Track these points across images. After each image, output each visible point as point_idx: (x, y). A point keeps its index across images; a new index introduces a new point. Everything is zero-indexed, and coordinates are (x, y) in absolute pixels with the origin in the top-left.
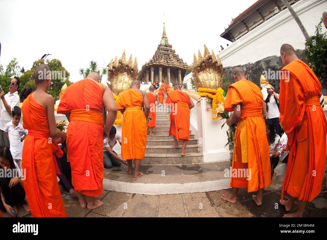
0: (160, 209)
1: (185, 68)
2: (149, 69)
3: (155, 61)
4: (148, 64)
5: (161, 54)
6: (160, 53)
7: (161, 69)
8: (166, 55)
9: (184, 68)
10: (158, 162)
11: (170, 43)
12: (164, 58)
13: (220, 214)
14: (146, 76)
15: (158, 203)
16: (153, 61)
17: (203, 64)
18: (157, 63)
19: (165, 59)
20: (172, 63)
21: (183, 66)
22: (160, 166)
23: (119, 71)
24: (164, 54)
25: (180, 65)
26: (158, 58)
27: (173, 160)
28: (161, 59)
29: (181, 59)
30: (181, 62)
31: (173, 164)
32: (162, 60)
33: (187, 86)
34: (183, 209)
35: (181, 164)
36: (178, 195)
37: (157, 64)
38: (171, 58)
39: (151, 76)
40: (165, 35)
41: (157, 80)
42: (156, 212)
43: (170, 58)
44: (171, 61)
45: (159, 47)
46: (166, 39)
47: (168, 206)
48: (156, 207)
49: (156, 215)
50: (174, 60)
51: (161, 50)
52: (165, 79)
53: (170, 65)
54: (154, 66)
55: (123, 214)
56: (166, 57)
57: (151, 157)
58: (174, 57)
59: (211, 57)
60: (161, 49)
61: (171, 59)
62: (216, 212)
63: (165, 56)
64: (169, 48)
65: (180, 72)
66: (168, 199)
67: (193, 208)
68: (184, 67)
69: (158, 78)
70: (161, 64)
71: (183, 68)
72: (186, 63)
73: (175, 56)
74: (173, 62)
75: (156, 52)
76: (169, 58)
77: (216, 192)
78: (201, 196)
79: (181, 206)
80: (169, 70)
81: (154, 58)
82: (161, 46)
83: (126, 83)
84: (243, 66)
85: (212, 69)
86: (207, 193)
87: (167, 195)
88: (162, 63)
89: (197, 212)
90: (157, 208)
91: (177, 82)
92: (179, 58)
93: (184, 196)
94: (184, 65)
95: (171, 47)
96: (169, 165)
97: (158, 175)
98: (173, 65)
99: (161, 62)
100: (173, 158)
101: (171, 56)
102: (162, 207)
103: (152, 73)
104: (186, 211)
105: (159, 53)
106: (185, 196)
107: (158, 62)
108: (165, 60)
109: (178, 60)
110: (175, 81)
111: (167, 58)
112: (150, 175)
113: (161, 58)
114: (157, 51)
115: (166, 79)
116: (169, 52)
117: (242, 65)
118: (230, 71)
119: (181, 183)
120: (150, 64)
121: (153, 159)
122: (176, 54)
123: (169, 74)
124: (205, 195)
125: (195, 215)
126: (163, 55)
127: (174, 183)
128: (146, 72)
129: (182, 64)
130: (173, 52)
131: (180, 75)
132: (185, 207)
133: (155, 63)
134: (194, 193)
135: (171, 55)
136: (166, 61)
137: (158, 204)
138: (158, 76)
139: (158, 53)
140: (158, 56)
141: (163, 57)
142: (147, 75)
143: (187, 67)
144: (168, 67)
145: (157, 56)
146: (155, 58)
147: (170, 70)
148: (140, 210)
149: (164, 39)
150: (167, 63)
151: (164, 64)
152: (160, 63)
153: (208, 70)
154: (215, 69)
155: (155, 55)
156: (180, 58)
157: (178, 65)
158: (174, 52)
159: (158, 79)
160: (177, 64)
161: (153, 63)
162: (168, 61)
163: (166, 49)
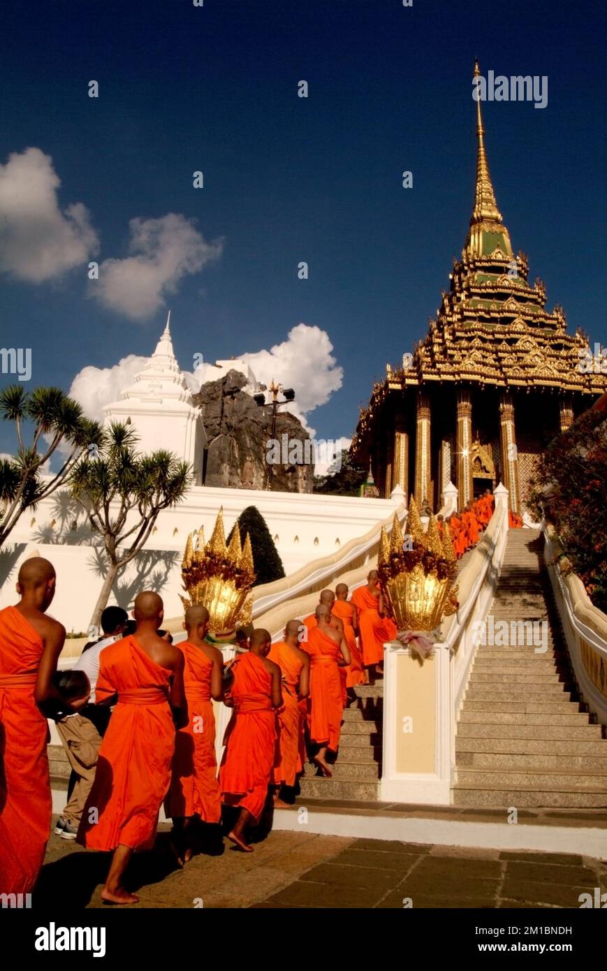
1: (594, 391)
3: (434, 365)
8: (494, 320)
9: (586, 391)
12: (484, 340)
16: (424, 366)
18: (447, 373)
19: (488, 345)
20: (524, 366)
24: (482, 319)
25: (567, 377)
26: (447, 342)
28: (467, 349)
30: (571, 358)
32: (469, 357)
37: (444, 377)
38: (516, 340)
39: (418, 441)
43: (513, 336)
44: (519, 355)
45: (457, 279)
53: (510, 382)
54: (429, 389)
56: (493, 334)
60: (468, 290)
63: (489, 327)
65: (565, 412)
70: (464, 376)
71: (581, 388)
73: (542, 325)
74: (527, 358)
76: (511, 342)
80: (506, 408)
82: (467, 272)
88: (468, 372)
95: (520, 270)
98: (526, 379)
99: (464, 365)
101: (519, 327)
105: (456, 317)
107: (448, 366)
108: (487, 351)
109: (559, 347)
111: (499, 341)
113: (464, 343)
120: (408, 382)
126: (478, 323)
129: (577, 369)
133: (435, 374)
135: (521, 323)
136: (490, 359)
140: (453, 334)
141: (478, 333)
144: (503, 391)
147: (511, 408)
149: (484, 226)
150: (493, 373)
151: (483, 379)
152: (459, 372)
157: (557, 373)
158: (538, 297)
160: (546, 373)
161: (427, 377)
162: (500, 355)
163: (493, 288)
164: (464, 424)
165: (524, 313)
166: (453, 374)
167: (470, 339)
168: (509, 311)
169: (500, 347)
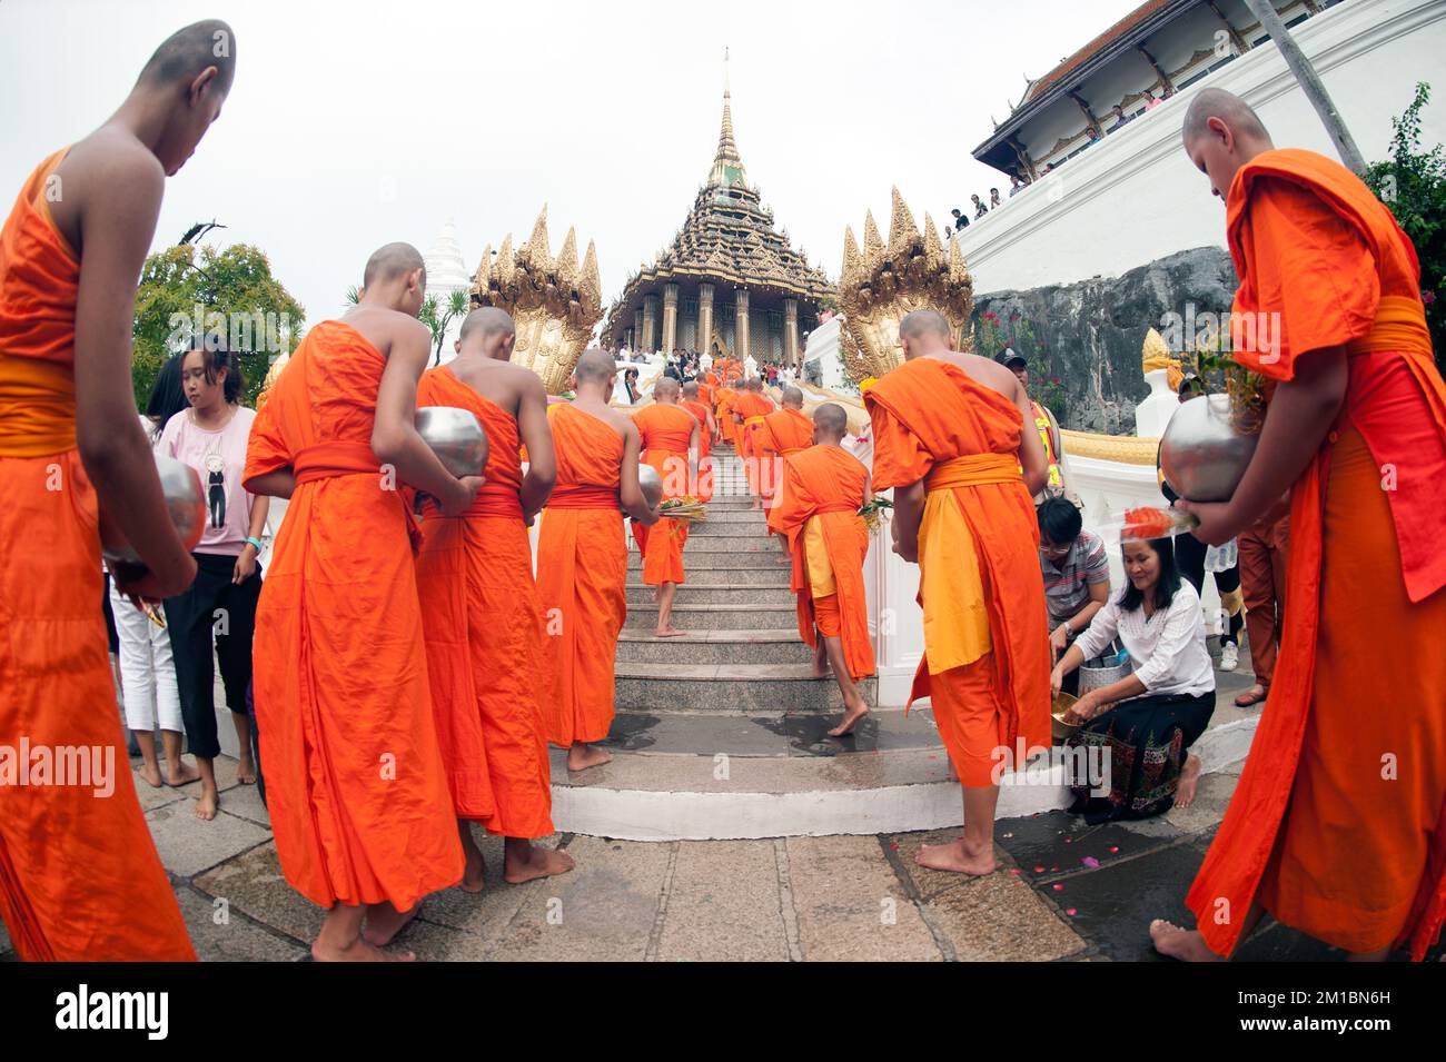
0: (673, 903)
1: (816, 295)
2: (655, 295)
3: (683, 262)
4: (653, 273)
5: (709, 229)
6: (705, 225)
7: (707, 296)
8: (734, 233)
9: (808, 294)
10: (677, 698)
11: (750, 182)
12: (725, 247)
13: (936, 931)
14: (642, 325)
15: (670, 873)
16: (675, 261)
17: (885, 274)
18: (693, 268)
19: (728, 250)
20: (759, 269)
21: (808, 285)
22: (687, 719)
23: (515, 301)
24: (723, 231)
25: (794, 281)
26: (695, 245)
27: (746, 694)
28: (711, 252)
29: (796, 251)
30: (796, 268)
31: (744, 710)
32: (713, 258)
34: (777, 903)
35: (776, 713)
36: (757, 843)
37: (692, 271)
38: (752, 250)
39: (665, 325)
40: (731, 148)
42: (658, 913)
43: (749, 246)
44: (755, 261)
45: (701, 199)
46: (736, 165)
47: (712, 889)
48: (658, 891)
49: (655, 925)
50: (768, 259)
51: (712, 213)
52: (724, 339)
53: (748, 280)
54: (677, 281)
55: (513, 918)
56: (732, 243)
57: (647, 679)
58: (768, 245)
59: (920, 243)
60: (711, 207)
61: (755, 252)
62: (922, 923)
63: (730, 238)
64: (748, 204)
65: (792, 310)
66: (714, 858)
67: (817, 903)
68: (810, 289)
69: (697, 334)
70: (709, 272)
71: (805, 291)
72: (821, 270)
73: (772, 241)
74: (761, 264)
75: (690, 219)
76: (747, 250)
77: (925, 836)
78: (860, 852)
79: (770, 892)
80: (743, 302)
81: (677, 247)
82: (710, 195)
83: (546, 351)
84: (1069, 290)
85: (923, 296)
86: (883, 839)
87: (712, 843)
88: (713, 269)
89: (834, 918)
90: (664, 898)
91: (777, 352)
92: (790, 249)
93: (785, 850)
94: (810, 281)
95: (755, 198)
96: (727, 713)
97: (674, 754)
98: (761, 279)
99: (709, 264)
100: (744, 686)
101: (754, 240)
102: (683, 894)
103: (670, 313)
104: (789, 914)
105: (701, 227)
106: (789, 849)
107: (694, 263)
108: (728, 255)
109: (786, 259)
110: (771, 351)
111: (738, 249)
112: (642, 753)
113: (708, 247)
114: (692, 216)
115: (730, 340)
116: (746, 221)
117: (1065, 285)
118: (1011, 310)
119: (773, 793)
120: (660, 273)
121: (657, 688)
122: (776, 229)
123: (743, 317)
124: (879, 848)
125: (824, 931)
126: (719, 234)
127: (740, 790)
128: (642, 308)
129: (802, 277)
130: (764, 222)
131: (792, 325)
132: (786, 896)
133: (684, 267)
134: (827, 839)
135: (753, 237)
136: (731, 261)
137: (668, 879)
138: (697, 327)
139: (697, 227)
140: (698, 240)
141: (719, 241)
142: (646, 319)
143: (826, 289)
144: (741, 287)
145: (691, 239)
146: (684, 248)
147: (747, 303)
148: (586, 905)
149: (727, 162)
150: (733, 271)
151: (724, 276)
152: (705, 269)
153: (906, 300)
154: (938, 298)
155: (682, 232)
156: (794, 248)
157: (787, 278)
158: (769, 220)
159: (697, 341)
160: (779, 277)
161: (676, 270)
162: (738, 259)
163: (732, 208)
164: (707, 312)
165: (757, 230)
166: (700, 269)
167: (712, 245)
168: (746, 227)
169: (739, 253)
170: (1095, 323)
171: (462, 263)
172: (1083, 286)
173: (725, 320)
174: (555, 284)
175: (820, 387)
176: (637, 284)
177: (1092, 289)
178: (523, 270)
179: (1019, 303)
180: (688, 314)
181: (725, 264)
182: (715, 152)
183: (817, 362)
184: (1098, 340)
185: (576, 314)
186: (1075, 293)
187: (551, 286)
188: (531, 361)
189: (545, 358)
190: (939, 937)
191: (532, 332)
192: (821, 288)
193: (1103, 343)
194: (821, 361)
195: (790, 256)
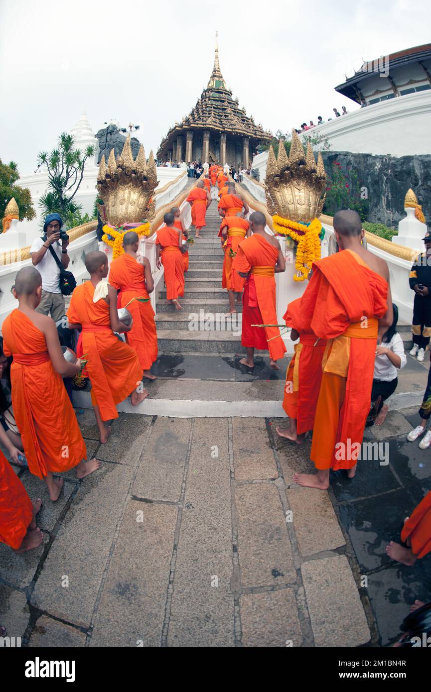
0: (193, 447)
1: (258, 137)
2: (182, 135)
3: (195, 121)
4: (181, 126)
5: (207, 107)
6: (206, 105)
7: (207, 136)
9: (254, 136)
10: (193, 348)
11: (227, 87)
12: (215, 115)
13: (278, 464)
14: (176, 149)
15: (191, 433)
16: (191, 121)
17: (286, 172)
18: (200, 124)
19: (217, 116)
20: (231, 125)
21: (254, 132)
22: (197, 357)
23: (118, 181)
24: (214, 108)
25: (248, 130)
26: (201, 114)
27: (220, 346)
28: (209, 117)
29: (249, 117)
30: (249, 124)
31: (219, 353)
32: (210, 120)
33: (260, 174)
34: (227, 447)
35: (233, 354)
36: (222, 419)
37: (199, 126)
38: (228, 116)
39: (187, 149)
40: (219, 72)
41: (198, 157)
42: (188, 451)
44: (229, 121)
45: (204, 94)
46: (221, 80)
47: (206, 440)
48: (188, 441)
49: (187, 456)
50: (235, 120)
51: (209, 100)
52: (215, 155)
53: (226, 129)
54: (193, 130)
55: (140, 457)
56: (219, 113)
57: (181, 340)
58: (236, 114)
59: (303, 159)
60: (209, 97)
61: (230, 117)
62: (274, 460)
63: (217, 111)
64: (226, 96)
65: (247, 143)
66: (207, 426)
67: (241, 448)
68: (255, 134)
69: (202, 152)
70: (207, 126)
71: (252, 135)
72: (260, 126)
73: (238, 112)
74: (232, 122)
75: (198, 102)
76: (226, 116)
77: (282, 420)
78: (258, 425)
79: (225, 442)
80: (223, 139)
81: (192, 115)
82: (208, 92)
83: (132, 203)
84: (376, 157)
85: (303, 181)
86: (267, 420)
87: (206, 419)
88: (209, 125)
89: (246, 455)
90: (190, 444)
91: (239, 161)
92: (246, 116)
93: (231, 423)
94: (255, 130)
95: (230, 94)
96: (213, 354)
97: (192, 379)
98: (232, 129)
99: (207, 122)
100: (219, 343)
101: (229, 112)
102: (196, 442)
103: (189, 143)
104: (231, 452)
105: (204, 106)
106: (233, 423)
107: (201, 122)
108: (216, 118)
109: (244, 120)
110: (236, 160)
111: (221, 116)
112: (180, 379)
113: (207, 115)
114: (200, 101)
115: (217, 155)
116: (226, 104)
117: (373, 155)
118: (348, 161)
119: (228, 401)
120: (184, 127)
121: (185, 344)
122: (240, 107)
123: (224, 145)
124: (265, 424)
125: (242, 460)
126: (213, 109)
127: (216, 399)
128: (176, 141)
129: (251, 128)
130: (234, 104)
131: (247, 149)
132: (230, 443)
133: (196, 124)
134: (247, 419)
135: (229, 111)
136: (218, 121)
137: (191, 436)
138: (202, 149)
139: (202, 106)
140: (202, 112)
141: (213, 112)
142: (178, 146)
143: (263, 134)
144: (223, 132)
145: (199, 111)
146: (196, 116)
147: (225, 139)
148: (164, 448)
149: (217, 79)
150: (219, 125)
151: (215, 127)
152: (206, 124)
153: (295, 182)
155: (195, 108)
156: (248, 115)
157: (244, 129)
158: (236, 103)
159: (202, 155)
160: (241, 128)
161: (192, 125)
162: (221, 120)
163: (219, 98)
164: (207, 143)
165: (231, 108)
166: (203, 125)
167: (209, 114)
168: (225, 106)
169: (222, 117)
170: (386, 175)
171: (91, 130)
172: (382, 157)
173: (215, 146)
174: (135, 174)
175: (258, 181)
176: (174, 131)
177: (386, 160)
178: (121, 169)
179: (352, 158)
180: (198, 144)
181: (216, 123)
182: (211, 74)
183: (257, 170)
184: (386, 183)
185: (146, 186)
186: (378, 160)
187: (133, 175)
188: (127, 209)
189: (133, 207)
190: (279, 467)
191: (126, 195)
192: (261, 134)
193: (389, 185)
194: (259, 169)
195: (246, 119)
